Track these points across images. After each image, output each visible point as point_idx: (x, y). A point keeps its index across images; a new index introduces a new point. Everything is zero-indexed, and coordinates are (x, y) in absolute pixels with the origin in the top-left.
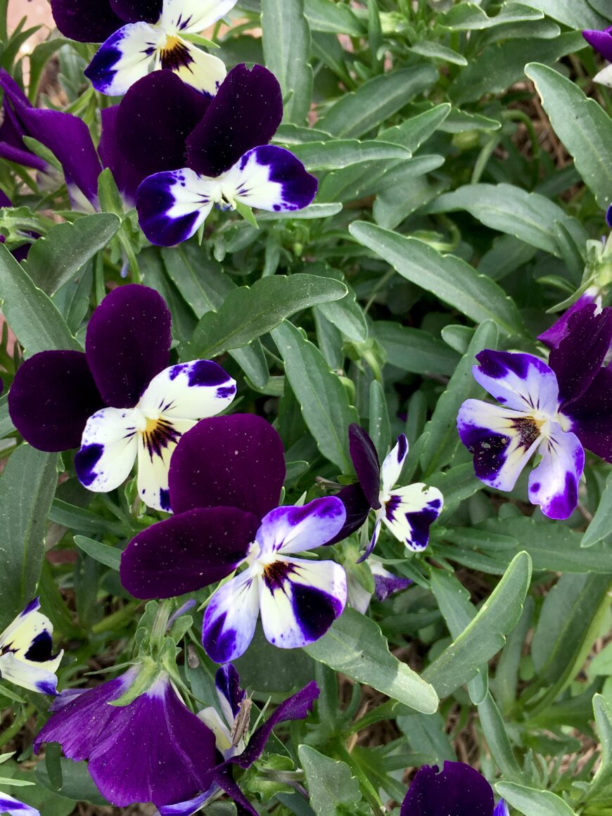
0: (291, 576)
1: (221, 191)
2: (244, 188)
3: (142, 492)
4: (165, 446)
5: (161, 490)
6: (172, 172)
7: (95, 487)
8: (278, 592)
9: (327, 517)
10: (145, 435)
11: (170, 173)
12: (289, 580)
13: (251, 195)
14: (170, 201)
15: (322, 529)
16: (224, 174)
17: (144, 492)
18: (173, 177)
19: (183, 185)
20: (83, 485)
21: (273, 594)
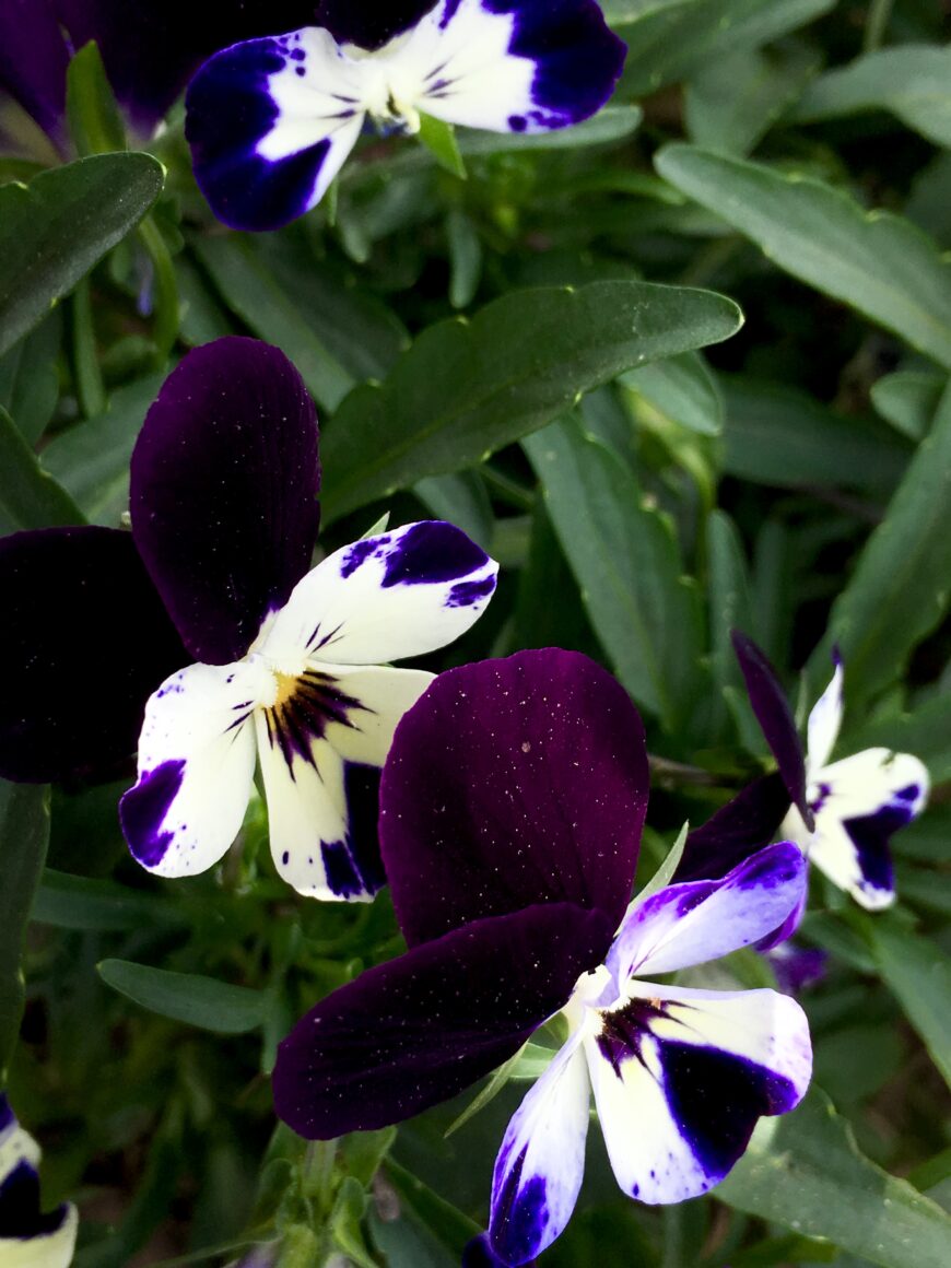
0: (659, 1026)
1: (388, 86)
2: (443, 75)
3: (281, 858)
4: (320, 733)
5: (323, 845)
6: (276, 38)
7: (171, 866)
8: (629, 1065)
9: (759, 887)
10: (270, 714)
11: (273, 42)
12: (652, 1035)
13: (455, 93)
14: (266, 114)
15: (743, 914)
16: (396, 43)
17: (286, 858)
18: (278, 52)
19: (301, 71)
20: (144, 866)
21: (618, 1074)
